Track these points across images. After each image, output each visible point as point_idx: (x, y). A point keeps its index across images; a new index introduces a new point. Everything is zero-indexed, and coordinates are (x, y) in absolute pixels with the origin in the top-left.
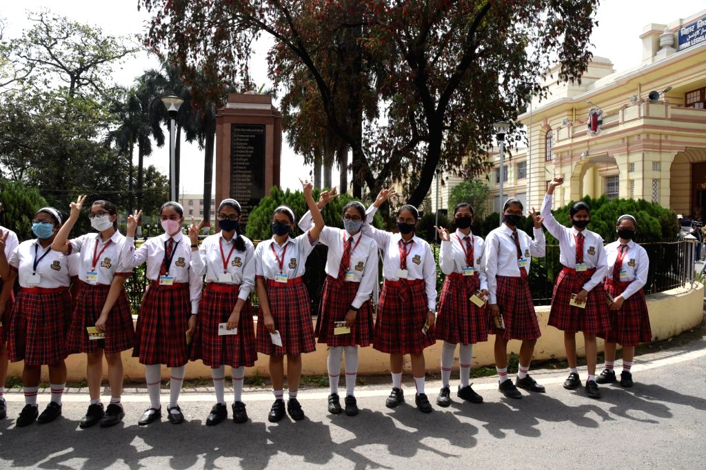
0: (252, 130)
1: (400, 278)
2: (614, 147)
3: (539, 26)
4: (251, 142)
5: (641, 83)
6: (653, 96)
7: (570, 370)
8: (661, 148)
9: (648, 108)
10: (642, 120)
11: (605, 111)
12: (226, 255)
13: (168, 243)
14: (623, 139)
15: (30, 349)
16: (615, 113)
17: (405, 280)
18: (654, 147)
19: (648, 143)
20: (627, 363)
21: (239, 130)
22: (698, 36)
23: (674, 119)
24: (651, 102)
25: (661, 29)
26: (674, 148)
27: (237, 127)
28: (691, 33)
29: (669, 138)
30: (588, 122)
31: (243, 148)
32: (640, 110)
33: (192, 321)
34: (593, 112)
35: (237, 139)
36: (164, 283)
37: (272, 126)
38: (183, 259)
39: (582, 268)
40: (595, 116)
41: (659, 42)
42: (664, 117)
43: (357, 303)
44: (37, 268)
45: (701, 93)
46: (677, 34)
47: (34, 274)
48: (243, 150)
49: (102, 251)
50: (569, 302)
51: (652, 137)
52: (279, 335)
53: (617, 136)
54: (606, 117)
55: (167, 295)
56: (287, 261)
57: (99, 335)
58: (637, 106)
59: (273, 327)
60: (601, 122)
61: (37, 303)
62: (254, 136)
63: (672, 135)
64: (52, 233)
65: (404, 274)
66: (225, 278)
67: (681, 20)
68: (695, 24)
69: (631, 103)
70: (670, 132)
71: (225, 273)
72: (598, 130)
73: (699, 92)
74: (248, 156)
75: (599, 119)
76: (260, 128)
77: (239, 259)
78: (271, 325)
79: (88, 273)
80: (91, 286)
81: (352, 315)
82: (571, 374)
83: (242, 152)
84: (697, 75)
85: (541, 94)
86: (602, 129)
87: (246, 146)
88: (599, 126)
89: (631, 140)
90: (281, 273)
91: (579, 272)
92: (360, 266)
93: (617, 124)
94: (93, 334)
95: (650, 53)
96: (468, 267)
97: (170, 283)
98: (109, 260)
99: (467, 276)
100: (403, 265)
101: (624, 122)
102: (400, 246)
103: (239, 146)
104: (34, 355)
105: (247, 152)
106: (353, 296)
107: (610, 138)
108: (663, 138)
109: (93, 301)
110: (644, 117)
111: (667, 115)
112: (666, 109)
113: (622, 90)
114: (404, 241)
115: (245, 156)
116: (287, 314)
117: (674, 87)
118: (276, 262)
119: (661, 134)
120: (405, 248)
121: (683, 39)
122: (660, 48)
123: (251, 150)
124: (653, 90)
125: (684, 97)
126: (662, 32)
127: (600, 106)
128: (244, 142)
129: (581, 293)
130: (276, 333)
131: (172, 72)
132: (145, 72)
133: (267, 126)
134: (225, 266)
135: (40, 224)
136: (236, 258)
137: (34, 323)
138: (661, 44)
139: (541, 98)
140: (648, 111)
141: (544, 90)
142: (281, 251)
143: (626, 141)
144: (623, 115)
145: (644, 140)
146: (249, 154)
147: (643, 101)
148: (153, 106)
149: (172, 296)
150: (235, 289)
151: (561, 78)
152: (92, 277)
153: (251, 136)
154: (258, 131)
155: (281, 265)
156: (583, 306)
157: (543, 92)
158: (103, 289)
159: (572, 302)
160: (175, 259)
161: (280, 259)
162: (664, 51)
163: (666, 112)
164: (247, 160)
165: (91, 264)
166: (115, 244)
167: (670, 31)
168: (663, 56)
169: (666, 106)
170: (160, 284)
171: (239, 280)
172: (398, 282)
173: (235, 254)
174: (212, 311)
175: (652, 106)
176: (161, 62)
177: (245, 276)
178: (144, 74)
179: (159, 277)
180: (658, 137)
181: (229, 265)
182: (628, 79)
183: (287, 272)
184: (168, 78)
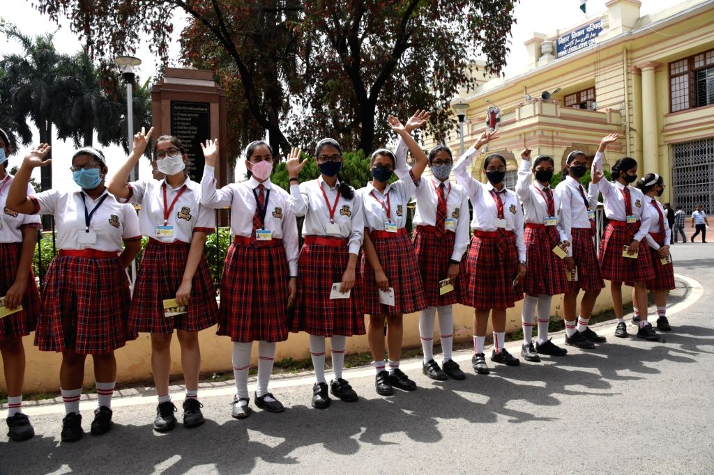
0: (195, 109)
1: (499, 228)
2: (511, 143)
3: (460, 21)
4: (194, 122)
5: (527, 86)
6: (545, 96)
7: (618, 321)
8: (553, 143)
9: (541, 106)
10: (537, 117)
11: (502, 109)
12: (332, 203)
13: (258, 191)
14: (520, 135)
15: (84, 332)
16: (511, 111)
17: (503, 229)
18: (547, 143)
19: (543, 139)
20: (661, 308)
21: (180, 108)
22: (573, 46)
23: (563, 117)
24: (544, 102)
25: (541, 38)
26: (564, 144)
27: (177, 105)
28: (567, 43)
29: (560, 135)
30: (487, 120)
31: (185, 128)
32: (534, 108)
33: (292, 285)
34: (492, 110)
35: (178, 119)
36: (262, 238)
37: (217, 105)
38: (280, 209)
39: (632, 220)
40: (493, 114)
41: (541, 49)
42: (555, 115)
43: (457, 256)
44: (91, 222)
45: (577, 96)
46: (555, 43)
47: (87, 231)
48: (184, 130)
49: (176, 200)
50: (622, 253)
51: (546, 133)
52: (392, 293)
53: (515, 133)
54: (503, 115)
55: (265, 252)
56: (394, 209)
57: (178, 309)
58: (532, 105)
59: (387, 284)
60: (498, 120)
61: (90, 269)
62: (197, 115)
63: (562, 132)
64: (100, 180)
65: (502, 224)
66: (333, 230)
67: (558, 31)
68: (570, 35)
69: (526, 103)
70: (561, 129)
71: (333, 223)
72: (496, 127)
73: (575, 95)
74: (191, 137)
75: (497, 116)
76: (204, 107)
77: (348, 207)
78: (385, 282)
79: (159, 227)
80: (163, 245)
81: (454, 270)
82: (619, 324)
83: (185, 132)
84: (574, 80)
85: (468, 86)
86: (500, 126)
87: (188, 126)
88: (497, 124)
89: (527, 136)
90: (390, 222)
91: (630, 224)
92: (457, 213)
93: (514, 122)
94: (170, 309)
95: (534, 59)
96: (550, 217)
97: (269, 238)
98: (188, 210)
99: (549, 226)
100: (501, 214)
101: (521, 120)
102: (493, 196)
103: (181, 126)
104: (88, 340)
105: (190, 132)
106: (451, 250)
107: (508, 135)
108: (555, 134)
109: (169, 266)
110: (539, 115)
111: (557, 114)
112: (556, 108)
113: (511, 92)
114: (497, 191)
115: (187, 137)
116: (400, 268)
117: (562, 88)
118: (384, 209)
119: (552, 131)
120: (499, 198)
121: (560, 48)
122: (542, 55)
123: (194, 130)
124: (545, 90)
125: (563, 99)
126: (543, 41)
127: (496, 104)
128: (185, 121)
129: (633, 244)
130: (390, 291)
131: (40, 59)
132: (5, 57)
133: (211, 105)
134: (332, 215)
135: (83, 170)
136: (344, 206)
137: (88, 296)
138: (543, 51)
139: (468, 89)
140: (541, 109)
141: (472, 81)
142: (384, 198)
143: (523, 136)
144: (519, 112)
145: (540, 136)
146: (192, 135)
147: (537, 100)
148: (18, 97)
149: (270, 254)
150: (345, 242)
151: (487, 70)
152: (165, 233)
153: (194, 115)
154: (202, 109)
155: (388, 213)
156: (635, 256)
157: (471, 84)
158: (181, 248)
159: (625, 254)
160: (270, 209)
161: (387, 207)
162: (546, 57)
163: (556, 111)
164: (190, 141)
165: (162, 216)
166: (190, 190)
167: (550, 40)
168: (546, 62)
169: (556, 105)
170: (257, 239)
171: (348, 233)
172: (496, 232)
173: (342, 202)
174: (320, 269)
175: (544, 105)
176: (26, 47)
177: (355, 228)
178: (3, 59)
179: (254, 231)
180: (550, 134)
181: (337, 213)
182: (517, 81)
183: (396, 220)
184: (35, 66)
